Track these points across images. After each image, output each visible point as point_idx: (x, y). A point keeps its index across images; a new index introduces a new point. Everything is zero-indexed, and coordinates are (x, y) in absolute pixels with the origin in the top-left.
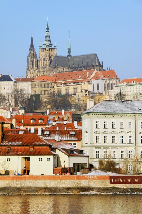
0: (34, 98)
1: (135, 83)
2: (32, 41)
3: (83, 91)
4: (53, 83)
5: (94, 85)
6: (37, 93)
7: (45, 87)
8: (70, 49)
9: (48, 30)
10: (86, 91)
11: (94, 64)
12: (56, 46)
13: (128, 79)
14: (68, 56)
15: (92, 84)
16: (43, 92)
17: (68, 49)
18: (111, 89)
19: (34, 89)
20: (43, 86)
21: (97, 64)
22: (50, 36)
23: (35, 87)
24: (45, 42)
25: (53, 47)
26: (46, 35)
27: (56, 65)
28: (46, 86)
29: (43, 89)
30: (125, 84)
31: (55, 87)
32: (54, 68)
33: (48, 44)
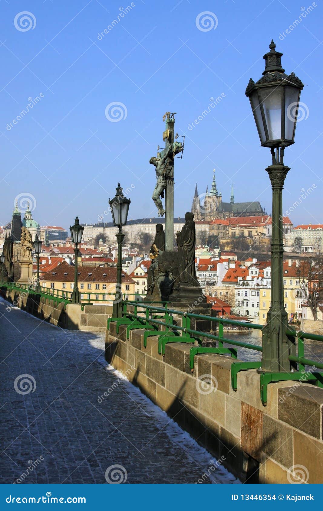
0: (212, 239)
1: (310, 229)
2: (196, 188)
3: (260, 234)
4: (228, 227)
5: (269, 230)
6: (215, 234)
7: (221, 229)
8: (233, 197)
9: (214, 180)
10: (262, 234)
11: (258, 211)
12: (221, 194)
13: (303, 225)
14: (231, 203)
15: (267, 228)
16: (220, 233)
17: (231, 197)
18: (286, 234)
19: (213, 231)
20: (220, 228)
21: (260, 211)
22: (216, 185)
23: (213, 229)
24: (212, 191)
25: (219, 195)
26: (213, 184)
27: (222, 210)
28: (223, 229)
29: (220, 231)
30: (301, 229)
31: (230, 229)
32: (222, 213)
33: (215, 192)
